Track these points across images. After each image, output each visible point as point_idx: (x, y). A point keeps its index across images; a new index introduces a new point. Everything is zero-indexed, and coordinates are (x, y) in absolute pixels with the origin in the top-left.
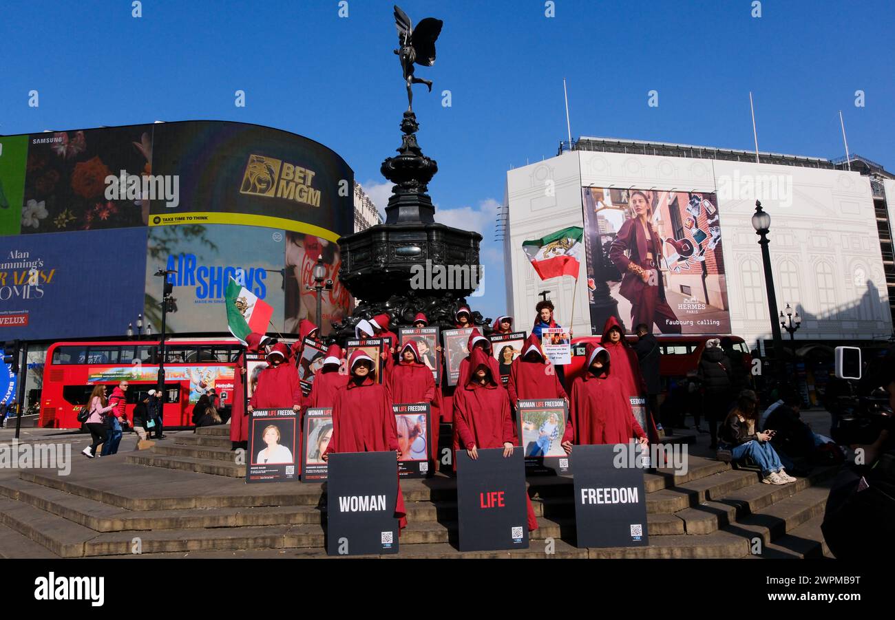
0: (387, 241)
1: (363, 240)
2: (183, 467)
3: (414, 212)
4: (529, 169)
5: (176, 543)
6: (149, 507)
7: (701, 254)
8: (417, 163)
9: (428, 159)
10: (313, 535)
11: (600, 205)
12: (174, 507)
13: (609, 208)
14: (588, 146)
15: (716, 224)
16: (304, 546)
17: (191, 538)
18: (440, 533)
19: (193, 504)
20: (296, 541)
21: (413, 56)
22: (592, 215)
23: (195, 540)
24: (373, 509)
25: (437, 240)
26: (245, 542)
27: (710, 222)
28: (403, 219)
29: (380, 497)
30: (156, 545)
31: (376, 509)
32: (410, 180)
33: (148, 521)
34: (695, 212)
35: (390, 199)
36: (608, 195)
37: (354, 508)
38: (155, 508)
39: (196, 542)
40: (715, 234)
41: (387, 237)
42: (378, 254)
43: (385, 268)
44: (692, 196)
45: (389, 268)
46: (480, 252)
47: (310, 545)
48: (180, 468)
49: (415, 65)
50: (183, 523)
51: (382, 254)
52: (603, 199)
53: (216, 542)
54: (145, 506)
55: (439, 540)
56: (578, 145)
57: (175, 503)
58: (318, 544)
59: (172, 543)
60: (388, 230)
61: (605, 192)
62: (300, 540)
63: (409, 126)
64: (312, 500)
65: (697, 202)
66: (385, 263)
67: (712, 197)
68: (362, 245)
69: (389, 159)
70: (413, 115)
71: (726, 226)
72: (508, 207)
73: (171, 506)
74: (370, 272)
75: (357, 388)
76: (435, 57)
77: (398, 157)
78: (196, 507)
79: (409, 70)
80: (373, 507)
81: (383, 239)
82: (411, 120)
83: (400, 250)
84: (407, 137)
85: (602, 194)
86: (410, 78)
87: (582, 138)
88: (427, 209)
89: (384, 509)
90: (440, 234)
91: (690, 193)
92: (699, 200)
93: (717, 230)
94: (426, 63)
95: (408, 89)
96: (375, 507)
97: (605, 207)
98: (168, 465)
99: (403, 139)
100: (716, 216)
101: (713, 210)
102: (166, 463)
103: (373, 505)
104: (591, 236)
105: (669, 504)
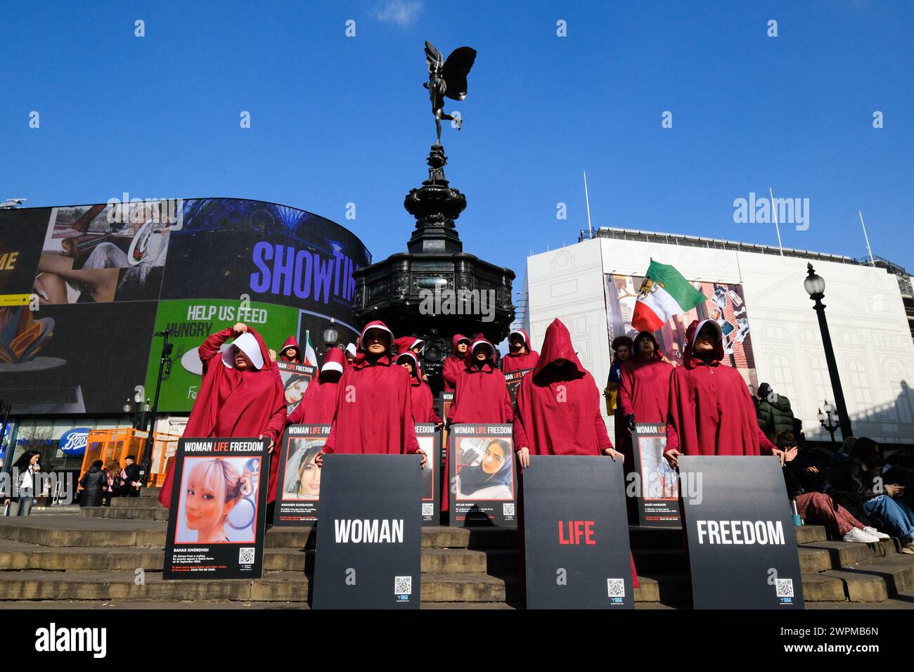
0: (409, 271)
1: (381, 272)
3: (440, 245)
4: (550, 255)
5: (92, 587)
6: (71, 541)
7: (729, 347)
8: (445, 195)
9: (457, 192)
10: (295, 583)
11: (622, 293)
12: (105, 543)
13: (631, 296)
14: (609, 234)
15: (744, 316)
16: (280, 599)
17: (116, 580)
18: (482, 586)
19: (132, 540)
20: (268, 590)
21: (443, 88)
22: (615, 303)
23: (121, 583)
24: (385, 540)
25: (466, 272)
26: (194, 589)
27: (736, 313)
28: (427, 251)
29: (395, 522)
30: (63, 587)
31: (389, 541)
32: (436, 214)
33: (62, 557)
34: (720, 303)
35: (413, 233)
36: (630, 282)
37: (357, 537)
38: (79, 543)
39: (122, 586)
40: (743, 327)
41: (409, 267)
42: (398, 285)
43: (405, 300)
44: (717, 287)
45: (410, 301)
46: (512, 291)
47: (288, 599)
49: (446, 99)
50: (111, 562)
51: (402, 284)
52: (626, 287)
53: (152, 587)
54: (66, 542)
55: (480, 597)
56: (599, 234)
57: (109, 537)
58: (301, 597)
59: (86, 586)
60: (410, 259)
61: (628, 279)
62: (274, 590)
63: (437, 160)
64: (299, 540)
65: (722, 292)
66: (405, 295)
67: (737, 289)
68: (380, 277)
69: (414, 191)
70: (441, 148)
71: (753, 318)
72: (528, 293)
73: (102, 541)
74: (388, 305)
76: (466, 91)
77: (423, 188)
78: (136, 544)
79: (438, 103)
80: (385, 537)
81: (405, 268)
82: (439, 152)
83: (423, 281)
84: (434, 170)
85: (624, 282)
86: (439, 111)
87: (602, 228)
88: (453, 242)
89: (401, 540)
90: (469, 265)
91: (714, 284)
92: (725, 291)
93: (745, 322)
94: (457, 97)
95: (437, 122)
96: (388, 537)
97: (628, 295)
99: (430, 172)
100: (743, 308)
101: (739, 302)
103: (385, 533)
104: (614, 324)
105: (810, 559)
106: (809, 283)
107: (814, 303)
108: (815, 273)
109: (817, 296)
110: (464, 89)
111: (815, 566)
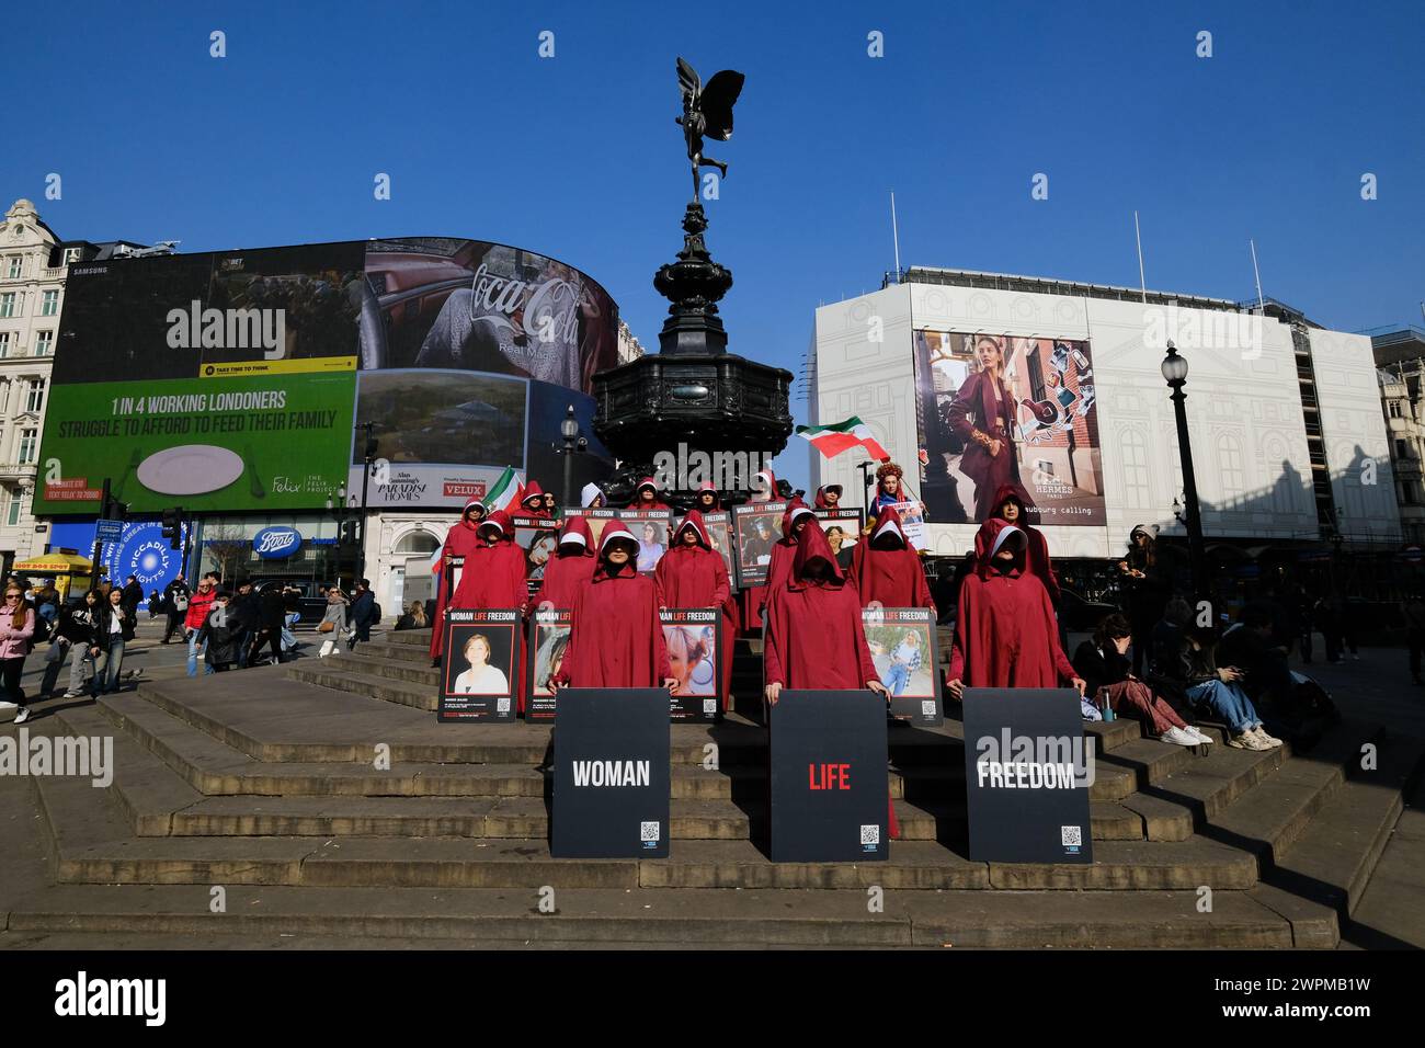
0: (661, 378)
1: (627, 377)
2: (359, 690)
3: (699, 339)
4: (844, 306)
5: (313, 822)
6: (284, 756)
7: (1068, 421)
8: (706, 272)
9: (721, 268)
10: (533, 819)
11: (936, 354)
12: (322, 759)
13: (947, 358)
14: (922, 277)
15: (1090, 381)
16: (517, 836)
17: (339, 815)
18: (738, 823)
19: (351, 755)
20: (504, 826)
21: (702, 125)
22: (925, 369)
23: (343, 818)
24: (629, 783)
25: (731, 378)
26: (423, 825)
27: (1080, 378)
28: (684, 349)
29: (640, 763)
30: (282, 823)
31: (633, 784)
32: (694, 296)
33: (277, 781)
34: (1061, 366)
35: (666, 322)
36: (947, 341)
37: (598, 780)
38: (294, 759)
39: (345, 821)
40: (1087, 395)
41: (661, 373)
42: (648, 396)
43: (657, 415)
44: (1058, 345)
45: (662, 416)
46: (789, 397)
47: (526, 835)
48: (355, 691)
49: (705, 138)
50: (331, 786)
51: (653, 395)
52: (940, 346)
53: (378, 823)
54: (279, 757)
55: (736, 834)
56: (908, 277)
57: (325, 752)
58: (539, 833)
59: (306, 822)
60: (662, 362)
61: (944, 337)
62: (510, 826)
63: (694, 223)
64: (536, 756)
65: (1063, 352)
66: (657, 409)
67: (1083, 347)
68: (626, 382)
69: (667, 267)
70: (700, 207)
71: (1101, 385)
72: (816, 355)
73: (318, 756)
74: (635, 420)
75: (610, 581)
76: (732, 128)
77: (677, 263)
78: (355, 760)
79: (695, 145)
80: (629, 779)
81: (656, 375)
82: (697, 213)
83: (678, 390)
84: (692, 237)
85: (939, 339)
86: (697, 156)
87: (913, 268)
88: (717, 336)
89: (647, 783)
90: (735, 369)
91: (1055, 341)
92: (1067, 350)
93: (1090, 390)
94: (719, 136)
95: (694, 172)
96: (632, 779)
97: (943, 357)
98: (339, 685)
99: (686, 240)
100: (1090, 372)
101: (1084, 363)
102: (337, 682)
103: (629, 776)
104: (924, 394)
105: (1110, 785)
106: (1168, 366)
107: (1171, 391)
108: (1177, 353)
109: (1177, 383)
110: (730, 126)
111: (1115, 793)
